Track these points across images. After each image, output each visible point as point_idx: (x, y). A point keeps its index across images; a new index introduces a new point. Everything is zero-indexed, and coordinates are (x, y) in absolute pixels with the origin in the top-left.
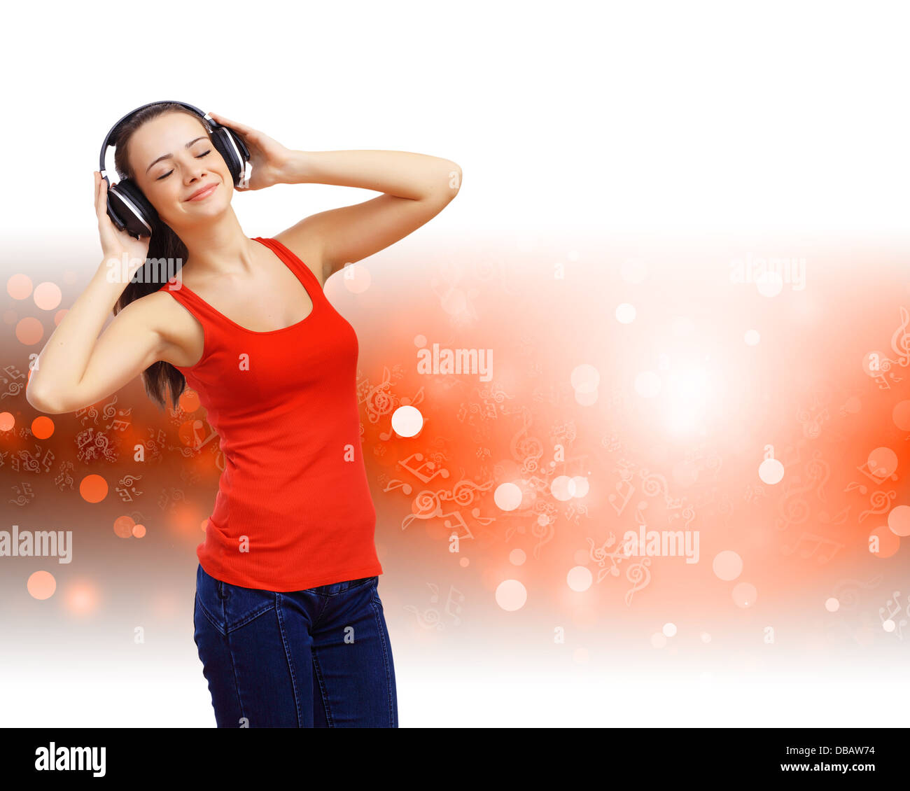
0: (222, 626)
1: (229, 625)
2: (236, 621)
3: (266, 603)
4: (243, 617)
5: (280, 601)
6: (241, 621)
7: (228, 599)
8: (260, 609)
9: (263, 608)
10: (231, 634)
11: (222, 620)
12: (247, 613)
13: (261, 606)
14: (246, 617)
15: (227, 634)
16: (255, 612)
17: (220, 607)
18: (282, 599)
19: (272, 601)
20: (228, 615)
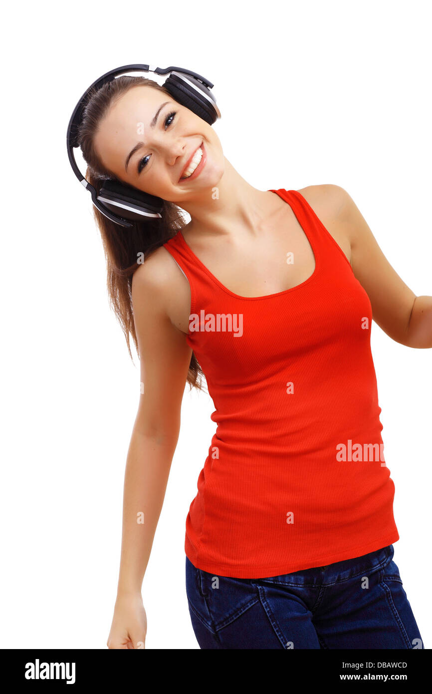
0: (210, 624)
1: (216, 623)
2: (222, 619)
3: (249, 597)
4: (228, 616)
5: (264, 594)
6: (226, 619)
7: (209, 598)
8: (244, 606)
9: (247, 603)
10: (220, 632)
11: (209, 618)
12: (231, 611)
13: (243, 602)
14: (231, 615)
15: (217, 633)
16: (239, 609)
17: (204, 605)
18: (266, 591)
19: (255, 595)
20: (213, 614)
